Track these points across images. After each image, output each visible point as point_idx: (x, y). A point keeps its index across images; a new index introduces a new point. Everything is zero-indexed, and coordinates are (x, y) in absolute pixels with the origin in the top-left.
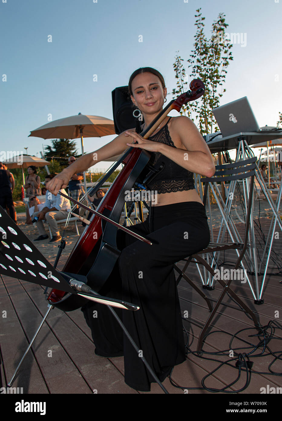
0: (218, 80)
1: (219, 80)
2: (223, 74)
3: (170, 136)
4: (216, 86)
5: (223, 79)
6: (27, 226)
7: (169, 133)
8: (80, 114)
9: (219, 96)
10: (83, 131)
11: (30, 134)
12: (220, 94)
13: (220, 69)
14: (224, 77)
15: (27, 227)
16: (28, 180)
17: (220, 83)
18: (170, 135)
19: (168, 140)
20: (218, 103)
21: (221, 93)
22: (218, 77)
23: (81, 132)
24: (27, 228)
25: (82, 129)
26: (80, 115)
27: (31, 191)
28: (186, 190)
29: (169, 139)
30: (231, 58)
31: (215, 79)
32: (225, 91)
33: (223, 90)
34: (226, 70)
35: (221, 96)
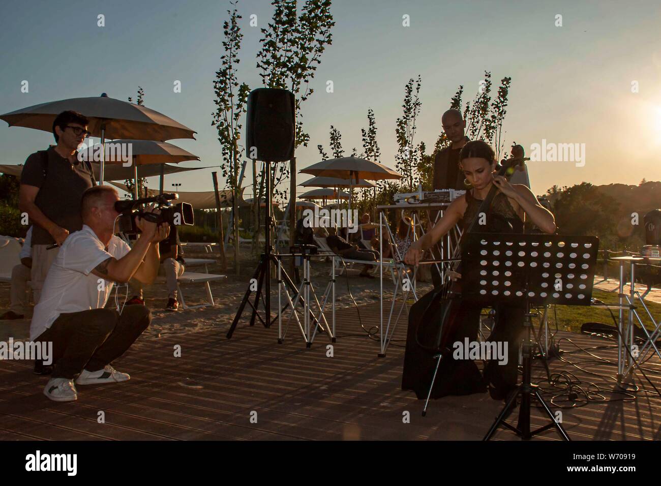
1: (304, 73)
2: (314, 64)
4: (298, 83)
5: (312, 72)
9: (301, 99)
12: (303, 96)
13: (310, 56)
14: (314, 68)
17: (306, 78)
21: (305, 94)
22: (304, 69)
30: (329, 42)
31: (299, 71)
32: (311, 92)
33: (309, 91)
34: (319, 59)
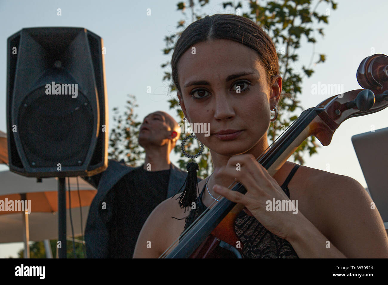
0: (303, 25)
1: (307, 26)
4: (297, 45)
5: (322, 24)
9: (302, 75)
12: (307, 68)
17: (311, 35)
20: (298, 94)
21: (311, 64)
32: (322, 59)
33: (318, 58)
35: (309, 73)
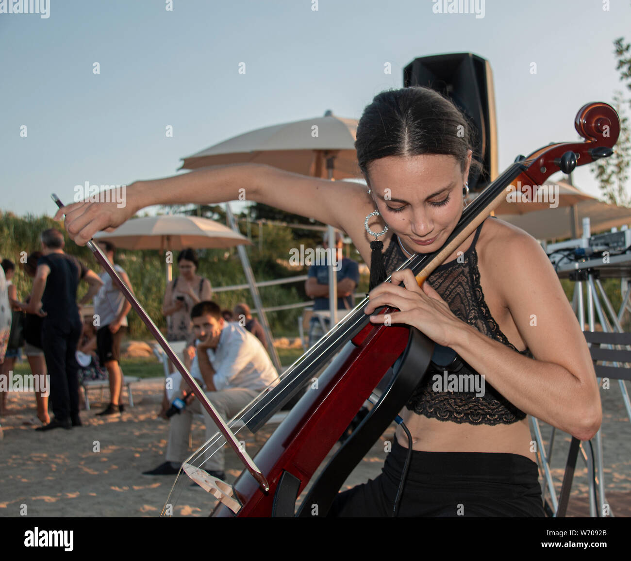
3: (480, 288)
6: (161, 423)
7: (479, 276)
8: (328, 113)
10: (336, 163)
11: (181, 164)
15: (161, 427)
16: (176, 290)
18: (481, 284)
19: (475, 295)
23: (330, 166)
24: (160, 430)
25: (334, 158)
26: (329, 118)
27: (183, 323)
28: (505, 423)
29: (477, 293)
